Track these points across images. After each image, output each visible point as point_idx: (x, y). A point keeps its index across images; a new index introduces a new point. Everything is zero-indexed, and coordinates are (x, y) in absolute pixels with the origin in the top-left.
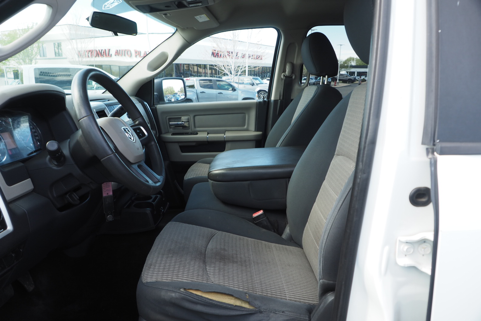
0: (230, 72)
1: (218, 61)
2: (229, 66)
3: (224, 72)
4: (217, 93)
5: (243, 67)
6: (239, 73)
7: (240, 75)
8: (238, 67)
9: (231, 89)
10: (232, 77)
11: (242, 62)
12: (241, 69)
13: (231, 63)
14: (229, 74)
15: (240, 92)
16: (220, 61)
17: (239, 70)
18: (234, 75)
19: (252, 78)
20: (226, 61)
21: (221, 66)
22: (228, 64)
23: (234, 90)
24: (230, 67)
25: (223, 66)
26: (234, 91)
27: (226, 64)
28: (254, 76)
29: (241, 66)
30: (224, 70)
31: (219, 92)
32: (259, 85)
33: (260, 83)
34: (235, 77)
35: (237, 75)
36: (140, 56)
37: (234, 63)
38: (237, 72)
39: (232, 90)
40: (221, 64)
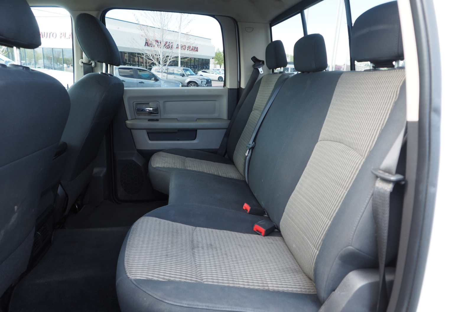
0: (158, 62)
1: (146, 50)
2: (157, 55)
3: (153, 62)
4: (138, 82)
5: (172, 58)
6: (168, 63)
7: (169, 65)
8: (167, 56)
9: (153, 79)
10: (161, 67)
11: (171, 52)
12: (170, 59)
13: (160, 52)
14: (157, 63)
15: (162, 82)
16: (148, 50)
17: (168, 60)
18: (162, 65)
19: (182, 69)
20: (154, 50)
21: (149, 55)
22: (156, 54)
23: (156, 79)
24: (159, 56)
25: (152, 55)
26: (157, 81)
27: (154, 53)
28: (185, 67)
29: (170, 57)
30: (153, 60)
31: (140, 82)
32: (189, 76)
33: (190, 74)
34: (163, 67)
35: (165, 65)
36: (65, 37)
37: (162, 53)
38: (166, 62)
39: (155, 80)
40: (149, 53)
